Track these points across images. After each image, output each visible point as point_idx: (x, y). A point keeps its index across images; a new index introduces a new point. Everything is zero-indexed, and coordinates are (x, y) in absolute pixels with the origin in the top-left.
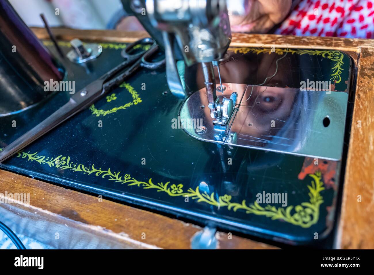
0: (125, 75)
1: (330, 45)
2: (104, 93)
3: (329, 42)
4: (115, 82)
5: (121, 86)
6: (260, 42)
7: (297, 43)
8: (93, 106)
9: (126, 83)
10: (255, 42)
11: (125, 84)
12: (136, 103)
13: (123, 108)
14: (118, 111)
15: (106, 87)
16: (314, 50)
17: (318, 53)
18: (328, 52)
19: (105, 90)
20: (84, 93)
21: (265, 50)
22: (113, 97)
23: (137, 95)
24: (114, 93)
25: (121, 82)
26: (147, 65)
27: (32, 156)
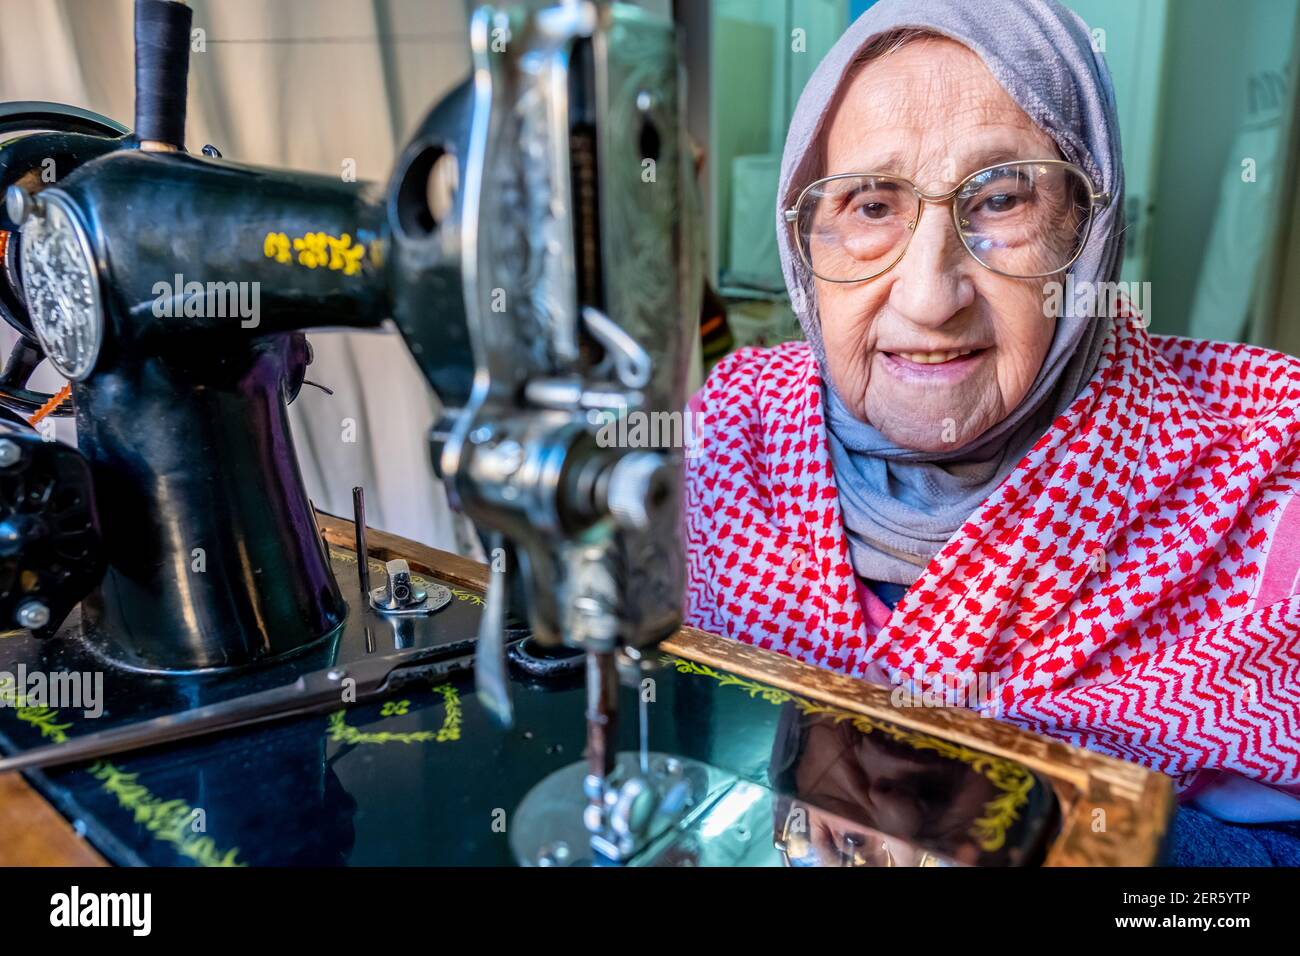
0: (458, 665)
1: (1008, 745)
2: (386, 690)
3: (1005, 738)
4: (425, 673)
5: (436, 690)
6: (827, 687)
7: (919, 716)
8: (341, 714)
9: (452, 687)
10: (813, 686)
11: (448, 688)
12: (441, 738)
13: (406, 738)
14: (388, 743)
15: (396, 678)
16: (957, 745)
17: (965, 755)
18: (992, 761)
19: (392, 686)
20: (337, 673)
21: (829, 709)
22: (400, 708)
23: (456, 720)
24: (409, 699)
25: (442, 681)
26: (522, 659)
27: (122, 782)
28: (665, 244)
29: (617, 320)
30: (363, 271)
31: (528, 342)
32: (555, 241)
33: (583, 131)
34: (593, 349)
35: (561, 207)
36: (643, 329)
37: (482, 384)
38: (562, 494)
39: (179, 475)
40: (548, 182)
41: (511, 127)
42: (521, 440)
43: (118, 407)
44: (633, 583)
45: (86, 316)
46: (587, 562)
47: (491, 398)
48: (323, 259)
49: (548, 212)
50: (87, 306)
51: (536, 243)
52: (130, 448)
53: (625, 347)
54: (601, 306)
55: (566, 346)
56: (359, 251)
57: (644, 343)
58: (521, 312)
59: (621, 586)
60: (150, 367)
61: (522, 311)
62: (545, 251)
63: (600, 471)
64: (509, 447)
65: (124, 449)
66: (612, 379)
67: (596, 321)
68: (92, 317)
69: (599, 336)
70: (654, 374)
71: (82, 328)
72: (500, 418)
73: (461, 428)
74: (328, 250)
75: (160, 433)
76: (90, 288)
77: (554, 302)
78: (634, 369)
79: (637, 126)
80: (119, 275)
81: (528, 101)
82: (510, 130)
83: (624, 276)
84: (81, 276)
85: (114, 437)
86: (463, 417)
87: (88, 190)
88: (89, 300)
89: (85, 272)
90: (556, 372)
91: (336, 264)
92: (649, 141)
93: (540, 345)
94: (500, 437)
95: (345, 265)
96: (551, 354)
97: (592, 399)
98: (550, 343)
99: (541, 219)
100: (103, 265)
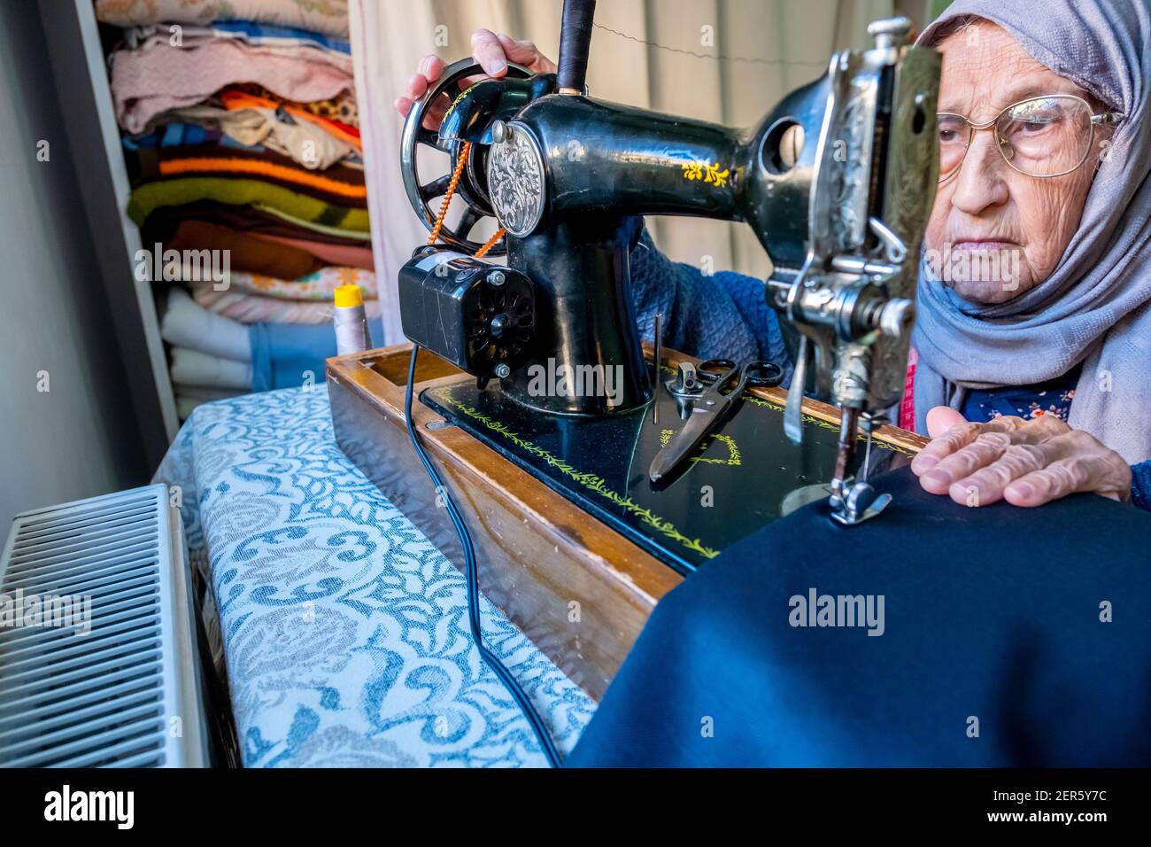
9: (731, 439)
11: (728, 439)
12: (730, 464)
13: (709, 461)
23: (737, 456)
28: (919, 181)
29: (887, 225)
30: (727, 185)
31: (836, 234)
32: (859, 180)
33: (883, 118)
34: (872, 239)
35: (865, 161)
36: (901, 229)
37: (810, 257)
38: (854, 317)
39: (571, 297)
40: (860, 148)
41: (843, 116)
42: (830, 287)
43: (542, 254)
44: (876, 374)
45: (535, 200)
46: (852, 357)
47: (813, 265)
48: (699, 176)
49: (858, 164)
50: (536, 193)
51: (848, 181)
52: (546, 279)
53: (892, 240)
54: (879, 217)
55: (857, 238)
56: (726, 173)
57: (900, 236)
58: (833, 217)
59: (870, 373)
60: (560, 232)
61: (835, 217)
62: (853, 186)
63: (876, 306)
64: (825, 291)
65: (544, 281)
66: (881, 257)
67: (876, 224)
68: (539, 200)
69: (876, 232)
70: (907, 256)
71: (531, 207)
72: (818, 274)
73: (798, 281)
74: (704, 172)
75: (564, 272)
76: (539, 185)
77: (854, 213)
78: (897, 253)
79: (913, 112)
80: (556, 176)
81: (855, 101)
82: (842, 117)
83: (895, 201)
84: (535, 176)
85: (538, 272)
86: (800, 274)
87: (538, 123)
88: (538, 191)
89: (538, 174)
90: (849, 252)
91: (708, 179)
92: (919, 120)
93: (842, 236)
94: (820, 286)
95: (716, 181)
96: (847, 243)
97: (870, 268)
98: (849, 235)
99: (854, 168)
100: (548, 169)
